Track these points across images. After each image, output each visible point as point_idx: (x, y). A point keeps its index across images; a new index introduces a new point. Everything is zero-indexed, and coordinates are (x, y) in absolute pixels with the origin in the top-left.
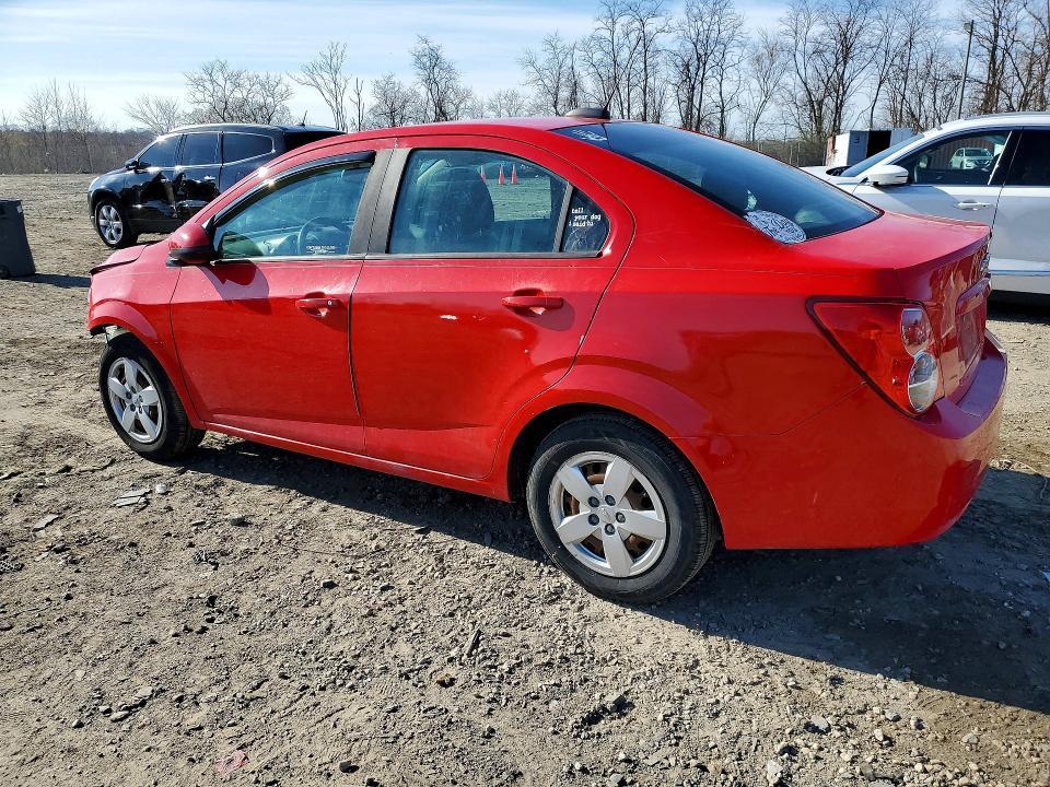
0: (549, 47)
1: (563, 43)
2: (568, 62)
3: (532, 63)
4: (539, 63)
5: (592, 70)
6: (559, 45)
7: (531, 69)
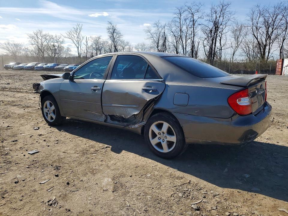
0: (156, 26)
1: (161, 24)
2: (163, 31)
3: (149, 31)
4: (152, 32)
5: (172, 33)
6: (160, 25)
7: (149, 34)
